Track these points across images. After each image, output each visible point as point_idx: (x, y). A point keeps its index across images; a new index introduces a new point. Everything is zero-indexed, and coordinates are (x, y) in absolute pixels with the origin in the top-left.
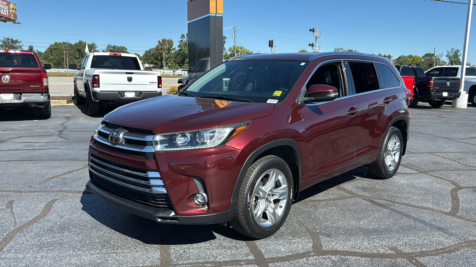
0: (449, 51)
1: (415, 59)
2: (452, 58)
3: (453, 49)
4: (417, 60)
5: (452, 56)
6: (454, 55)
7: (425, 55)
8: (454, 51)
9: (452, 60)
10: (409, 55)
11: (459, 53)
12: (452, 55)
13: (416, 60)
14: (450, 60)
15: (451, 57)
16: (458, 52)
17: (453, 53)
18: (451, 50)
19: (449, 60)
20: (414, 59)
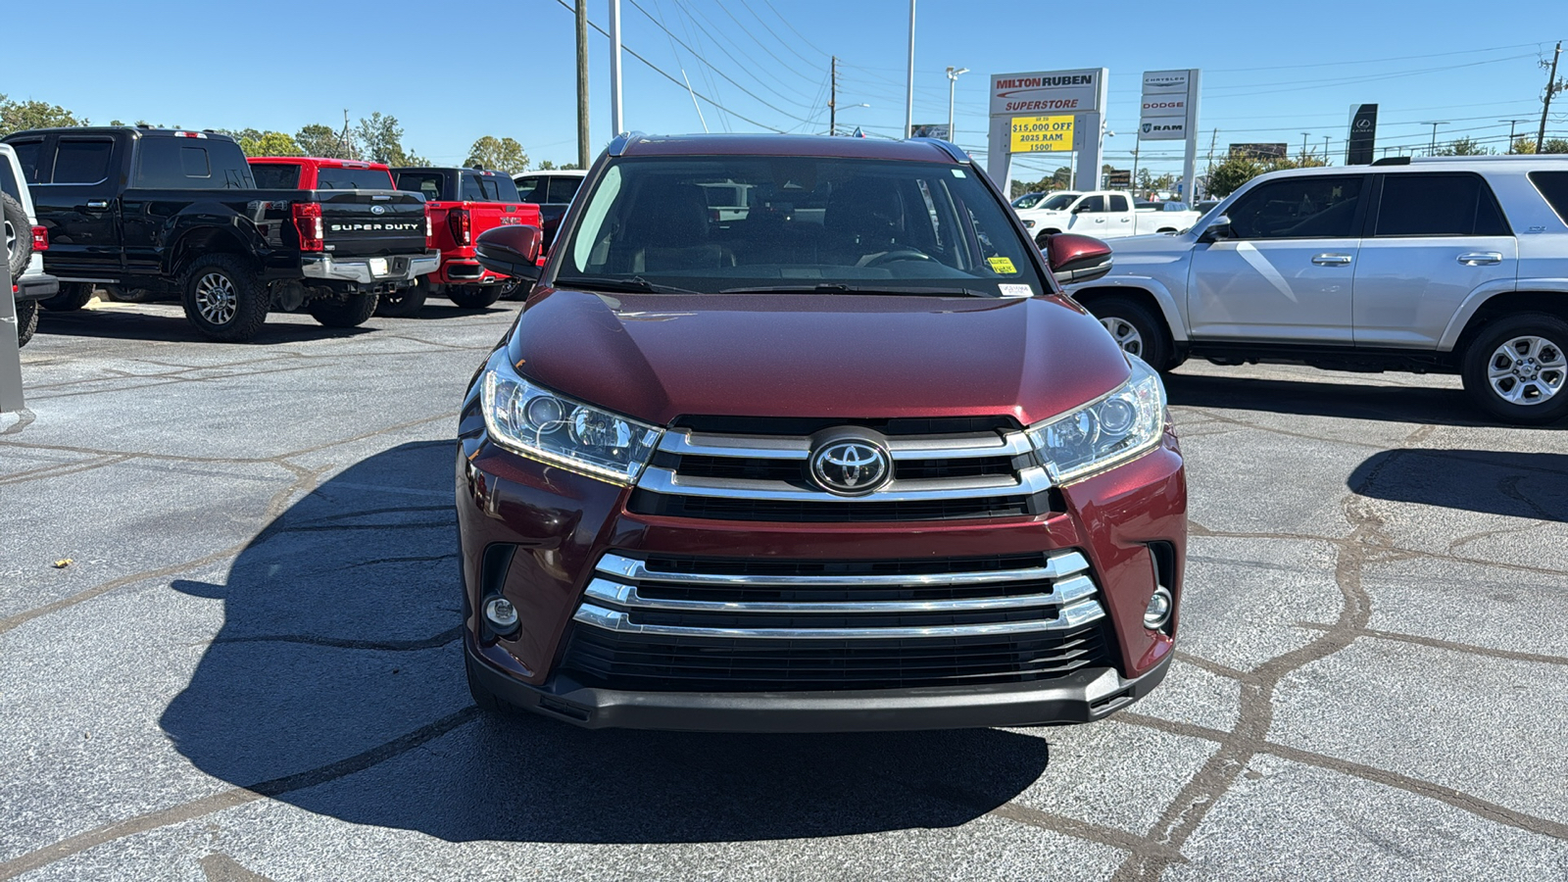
0: (365, 119)
1: (275, 141)
2: (378, 144)
3: (376, 115)
4: (281, 145)
5: (377, 137)
6: (382, 134)
7: (304, 131)
8: (381, 119)
9: (379, 148)
10: (246, 131)
11: (397, 127)
12: (376, 134)
13: (279, 148)
14: (373, 150)
15: (376, 141)
16: (392, 124)
17: (378, 125)
18: (372, 118)
19: (370, 148)
20: (271, 142)
